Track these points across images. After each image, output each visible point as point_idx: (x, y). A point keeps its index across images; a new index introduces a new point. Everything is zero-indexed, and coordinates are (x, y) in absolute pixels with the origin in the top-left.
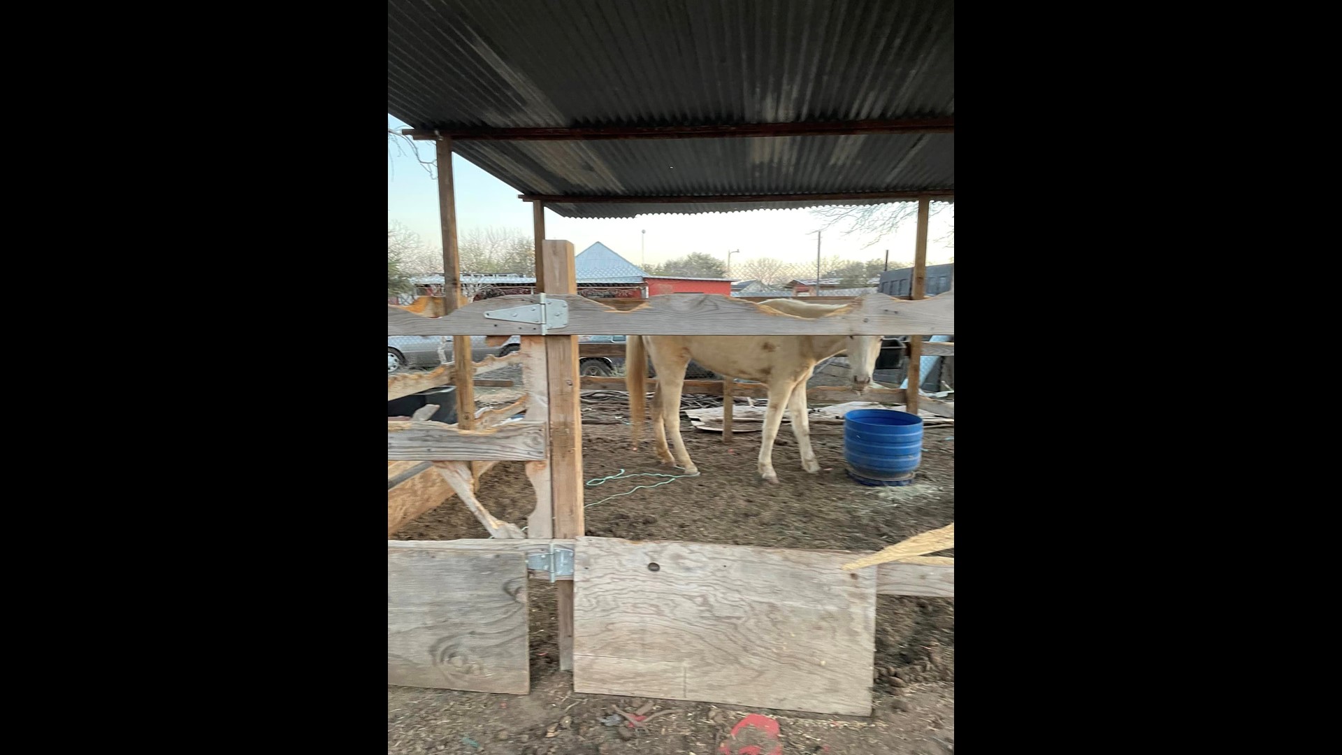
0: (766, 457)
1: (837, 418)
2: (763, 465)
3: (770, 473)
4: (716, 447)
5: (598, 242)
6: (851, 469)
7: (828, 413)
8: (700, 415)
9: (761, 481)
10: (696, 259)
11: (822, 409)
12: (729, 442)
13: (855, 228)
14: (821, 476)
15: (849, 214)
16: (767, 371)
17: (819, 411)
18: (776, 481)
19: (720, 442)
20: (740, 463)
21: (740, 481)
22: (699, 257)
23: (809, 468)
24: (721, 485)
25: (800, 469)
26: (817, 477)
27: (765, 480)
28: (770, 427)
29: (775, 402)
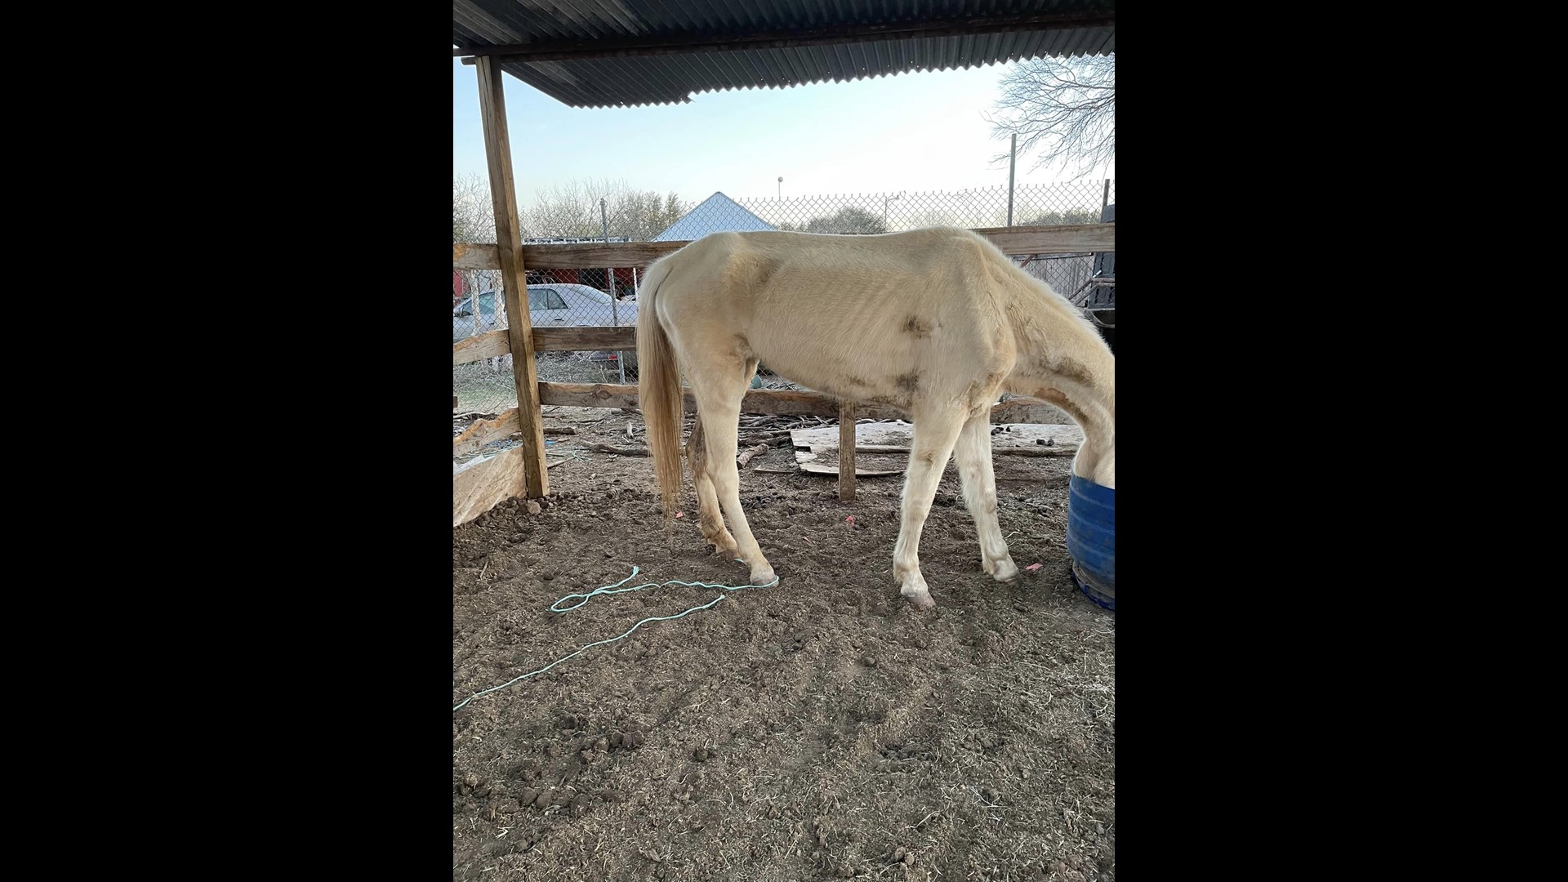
0: (907, 556)
1: (1040, 442)
2: (904, 569)
3: (915, 584)
4: (824, 511)
5: (719, 193)
6: (1081, 575)
7: (1024, 435)
8: (811, 440)
9: (899, 601)
10: (848, 214)
11: (1014, 427)
12: (850, 499)
13: (1060, 151)
14: (1019, 587)
15: (1052, 129)
16: (908, 382)
17: (1008, 430)
18: (930, 602)
19: (834, 499)
20: (865, 550)
21: (855, 601)
22: (852, 212)
23: (997, 571)
24: (816, 615)
25: (977, 566)
26: (1011, 589)
27: (907, 599)
28: (916, 498)
29: (926, 448)
